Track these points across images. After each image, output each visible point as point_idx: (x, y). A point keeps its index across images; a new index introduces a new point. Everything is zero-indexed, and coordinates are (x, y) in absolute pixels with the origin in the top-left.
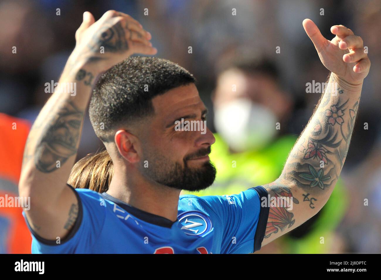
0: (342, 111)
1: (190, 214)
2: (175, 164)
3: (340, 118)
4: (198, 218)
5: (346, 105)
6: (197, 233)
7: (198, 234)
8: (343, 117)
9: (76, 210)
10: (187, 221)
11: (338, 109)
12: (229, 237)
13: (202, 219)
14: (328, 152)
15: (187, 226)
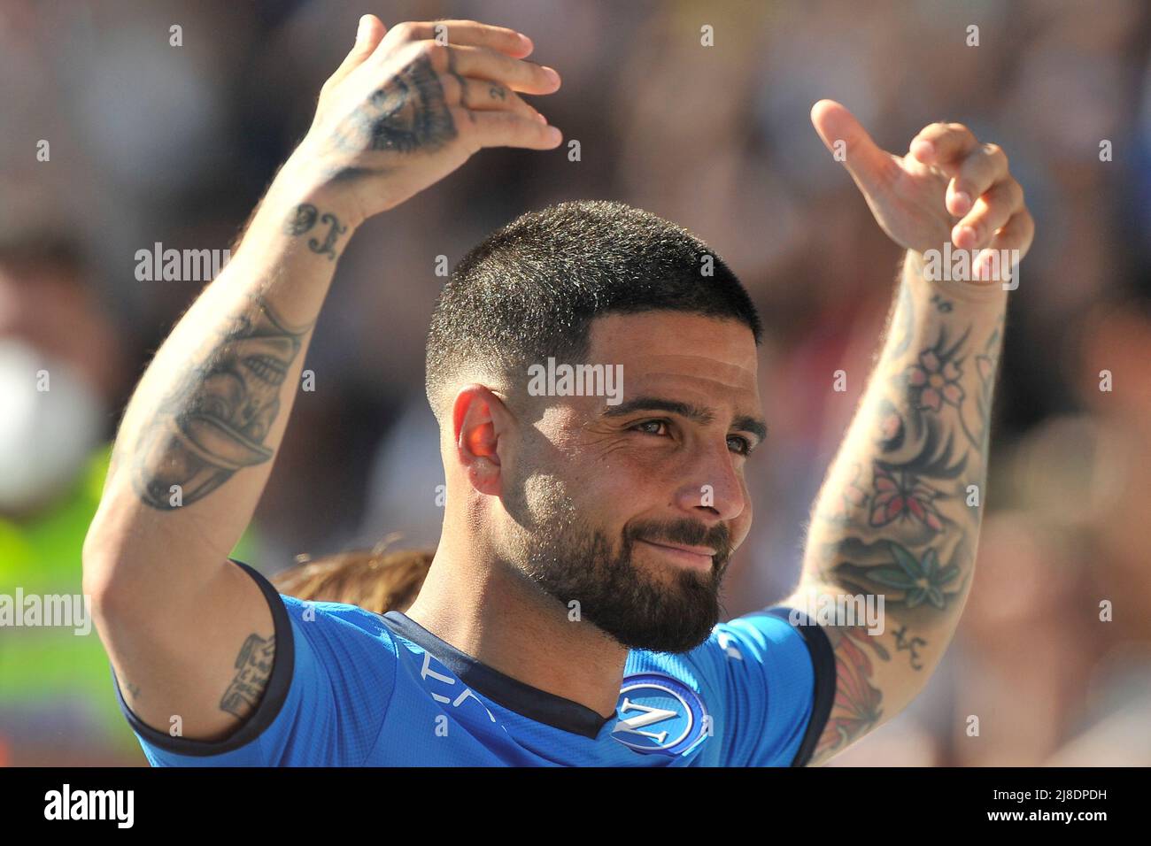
0: (957, 365)
1: (636, 684)
2: (592, 535)
3: (954, 388)
4: (661, 696)
5: (966, 346)
6: (664, 742)
7: (665, 746)
8: (962, 382)
9: (264, 655)
10: (626, 704)
11: (943, 360)
12: (742, 751)
13: (676, 698)
14: (940, 495)
15: (633, 721)
